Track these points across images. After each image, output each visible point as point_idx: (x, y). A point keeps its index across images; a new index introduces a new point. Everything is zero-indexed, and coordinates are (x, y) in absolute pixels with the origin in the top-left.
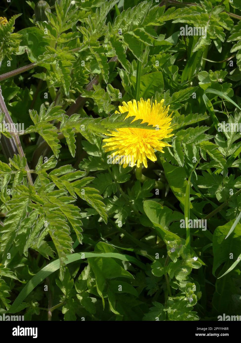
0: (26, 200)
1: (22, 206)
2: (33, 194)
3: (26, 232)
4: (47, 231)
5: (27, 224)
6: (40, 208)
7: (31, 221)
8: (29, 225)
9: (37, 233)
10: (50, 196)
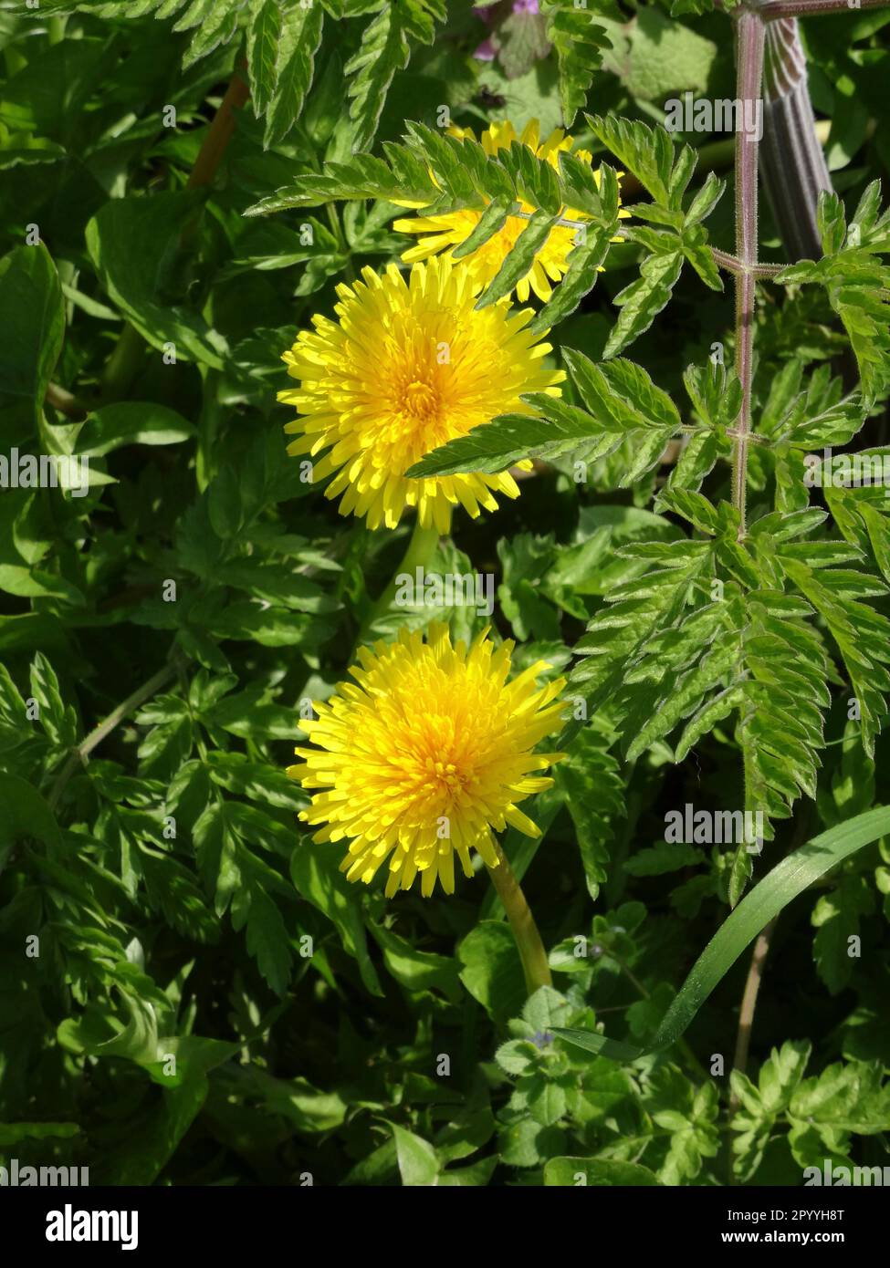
0: (696, 552)
1: (677, 572)
2: (728, 534)
3: (659, 679)
4: (732, 702)
5: (671, 650)
6: (736, 602)
7: (691, 641)
8: (676, 655)
9: (694, 699)
10: (792, 560)
